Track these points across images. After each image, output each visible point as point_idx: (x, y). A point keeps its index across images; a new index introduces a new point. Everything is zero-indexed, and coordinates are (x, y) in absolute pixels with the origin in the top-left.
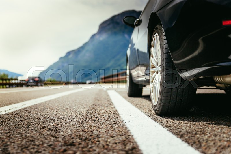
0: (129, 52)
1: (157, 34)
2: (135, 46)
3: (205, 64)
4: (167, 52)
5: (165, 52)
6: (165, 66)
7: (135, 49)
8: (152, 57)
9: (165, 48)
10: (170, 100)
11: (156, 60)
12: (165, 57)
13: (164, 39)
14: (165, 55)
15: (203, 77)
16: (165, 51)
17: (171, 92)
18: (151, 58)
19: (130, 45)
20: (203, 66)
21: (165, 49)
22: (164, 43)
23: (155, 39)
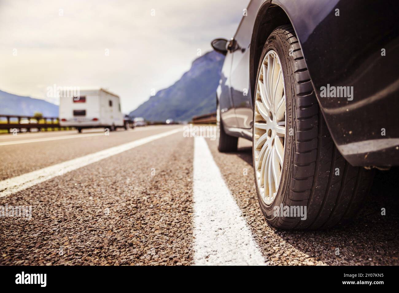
0: (219, 91)
1: (271, 52)
2: (227, 83)
4: (303, 91)
5: (298, 92)
7: (227, 87)
8: (260, 100)
9: (297, 80)
11: (268, 108)
12: (298, 104)
13: (295, 60)
14: (298, 99)
16: (298, 89)
17: (311, 190)
18: (257, 102)
19: (221, 81)
21: (299, 82)
22: (296, 69)
23: (266, 64)
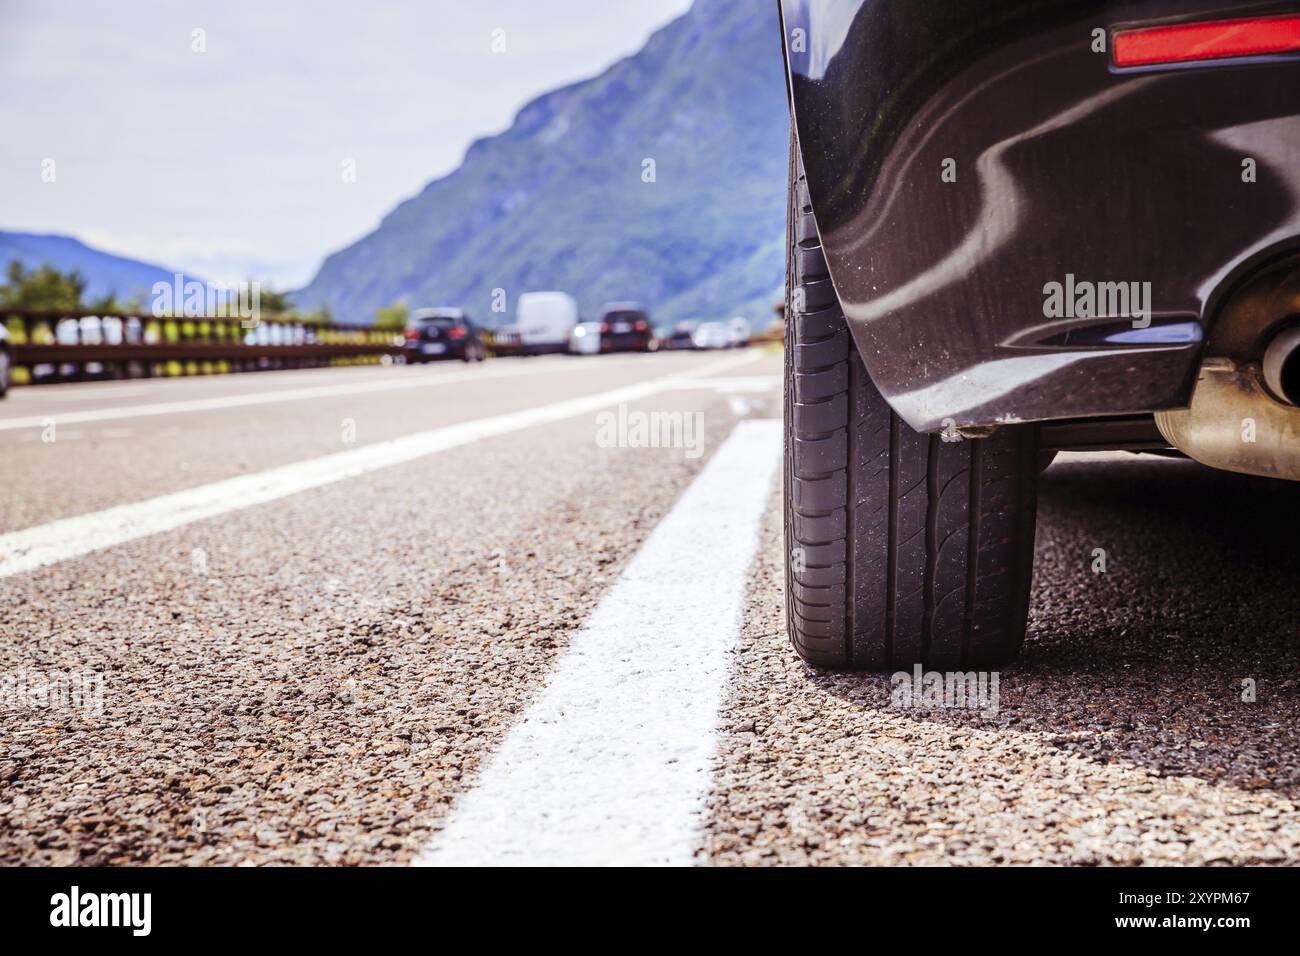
3: (1017, 335)
6: (798, 335)
10: (848, 564)
15: (1018, 420)
17: (847, 509)
20: (1005, 344)
